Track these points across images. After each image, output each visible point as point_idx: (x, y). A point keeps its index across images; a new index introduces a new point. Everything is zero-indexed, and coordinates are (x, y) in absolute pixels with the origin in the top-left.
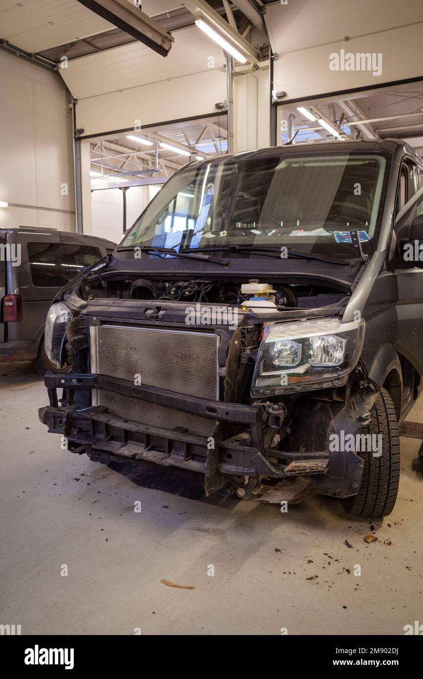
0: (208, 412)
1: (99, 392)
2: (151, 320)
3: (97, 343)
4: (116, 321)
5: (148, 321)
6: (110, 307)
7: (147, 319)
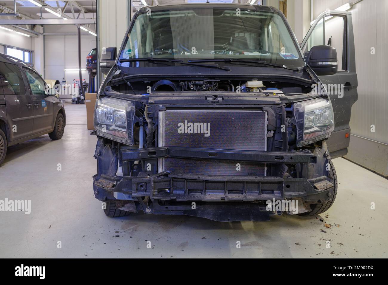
0: (276, 160)
1: (164, 160)
2: (212, 104)
3: (164, 124)
4: (181, 106)
5: (210, 105)
6: (173, 97)
7: (209, 104)
